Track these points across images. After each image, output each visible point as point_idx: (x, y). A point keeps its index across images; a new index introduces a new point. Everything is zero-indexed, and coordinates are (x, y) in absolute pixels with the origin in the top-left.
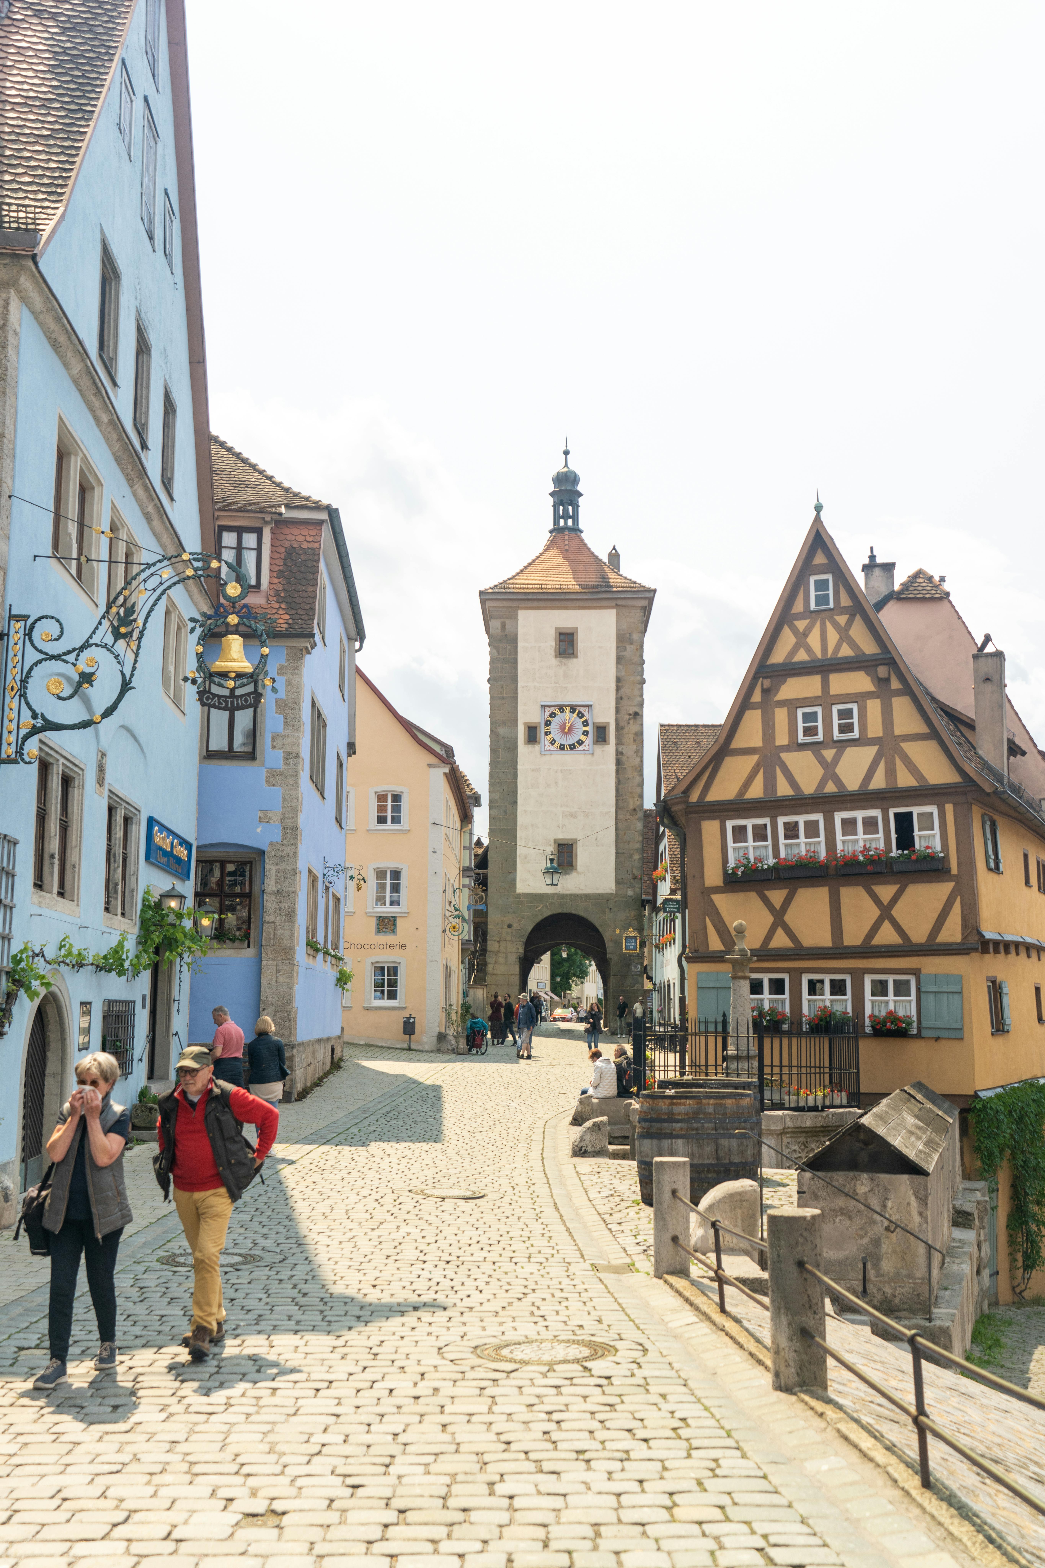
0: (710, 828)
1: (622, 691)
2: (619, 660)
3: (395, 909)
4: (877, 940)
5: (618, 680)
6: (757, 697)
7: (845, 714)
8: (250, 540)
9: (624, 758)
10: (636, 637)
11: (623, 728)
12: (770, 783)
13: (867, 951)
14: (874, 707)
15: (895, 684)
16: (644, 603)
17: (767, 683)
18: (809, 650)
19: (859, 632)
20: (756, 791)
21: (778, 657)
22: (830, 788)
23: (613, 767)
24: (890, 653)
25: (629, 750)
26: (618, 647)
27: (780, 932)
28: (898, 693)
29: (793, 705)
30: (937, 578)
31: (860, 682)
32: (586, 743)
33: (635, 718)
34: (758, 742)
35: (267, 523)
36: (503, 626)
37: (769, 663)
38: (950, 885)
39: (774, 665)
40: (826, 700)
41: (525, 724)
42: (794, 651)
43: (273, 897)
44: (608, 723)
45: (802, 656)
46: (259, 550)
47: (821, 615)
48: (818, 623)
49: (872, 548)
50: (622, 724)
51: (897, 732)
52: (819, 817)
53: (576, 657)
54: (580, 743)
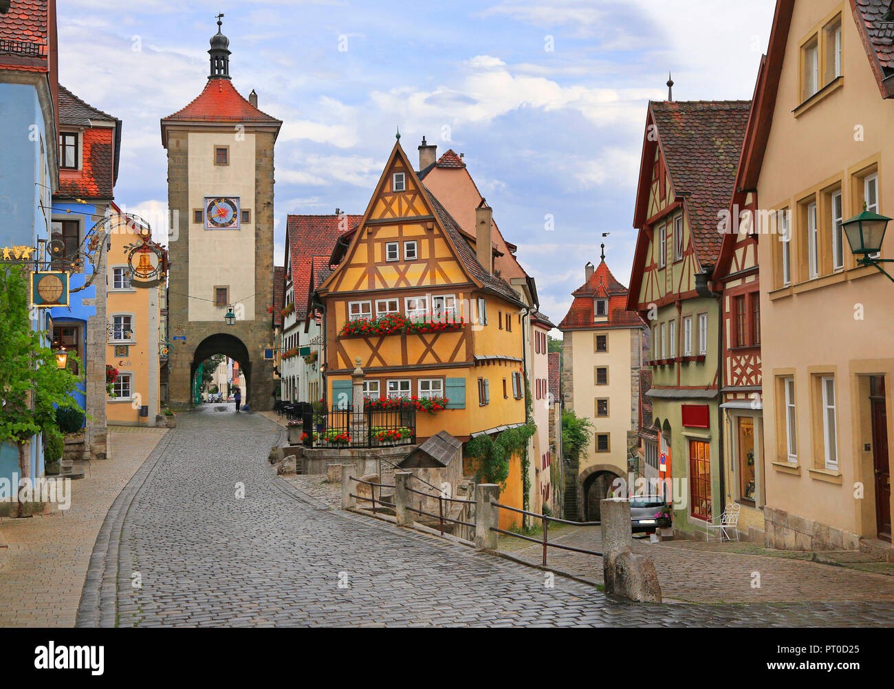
0: (340, 305)
1: (260, 188)
2: (257, 168)
3: (127, 341)
4: (425, 362)
5: (257, 181)
6: (365, 237)
7: (410, 247)
8: (70, 140)
9: (260, 233)
10: (268, 152)
11: (260, 213)
12: (372, 282)
13: (420, 367)
14: (425, 243)
15: (436, 232)
16: (274, 130)
17: (370, 229)
18: (392, 212)
19: (418, 203)
20: (364, 287)
21: (376, 216)
22: (403, 285)
23: (254, 238)
24: (433, 215)
25: (264, 227)
26: (256, 159)
27: (376, 359)
28: (437, 236)
29: (384, 241)
30: (459, 156)
31: (418, 230)
32: (235, 222)
33: (268, 206)
34: (365, 260)
35: (81, 131)
36: (178, 143)
37: (372, 218)
38: (461, 333)
39: (374, 220)
40: (401, 239)
41: (194, 209)
42: (384, 213)
43: (92, 347)
44: (250, 209)
45: (388, 216)
46: (76, 146)
47: (399, 193)
48: (397, 199)
49: (424, 137)
50: (259, 210)
51: (437, 256)
52: (397, 300)
53: (228, 165)
54: (231, 222)
